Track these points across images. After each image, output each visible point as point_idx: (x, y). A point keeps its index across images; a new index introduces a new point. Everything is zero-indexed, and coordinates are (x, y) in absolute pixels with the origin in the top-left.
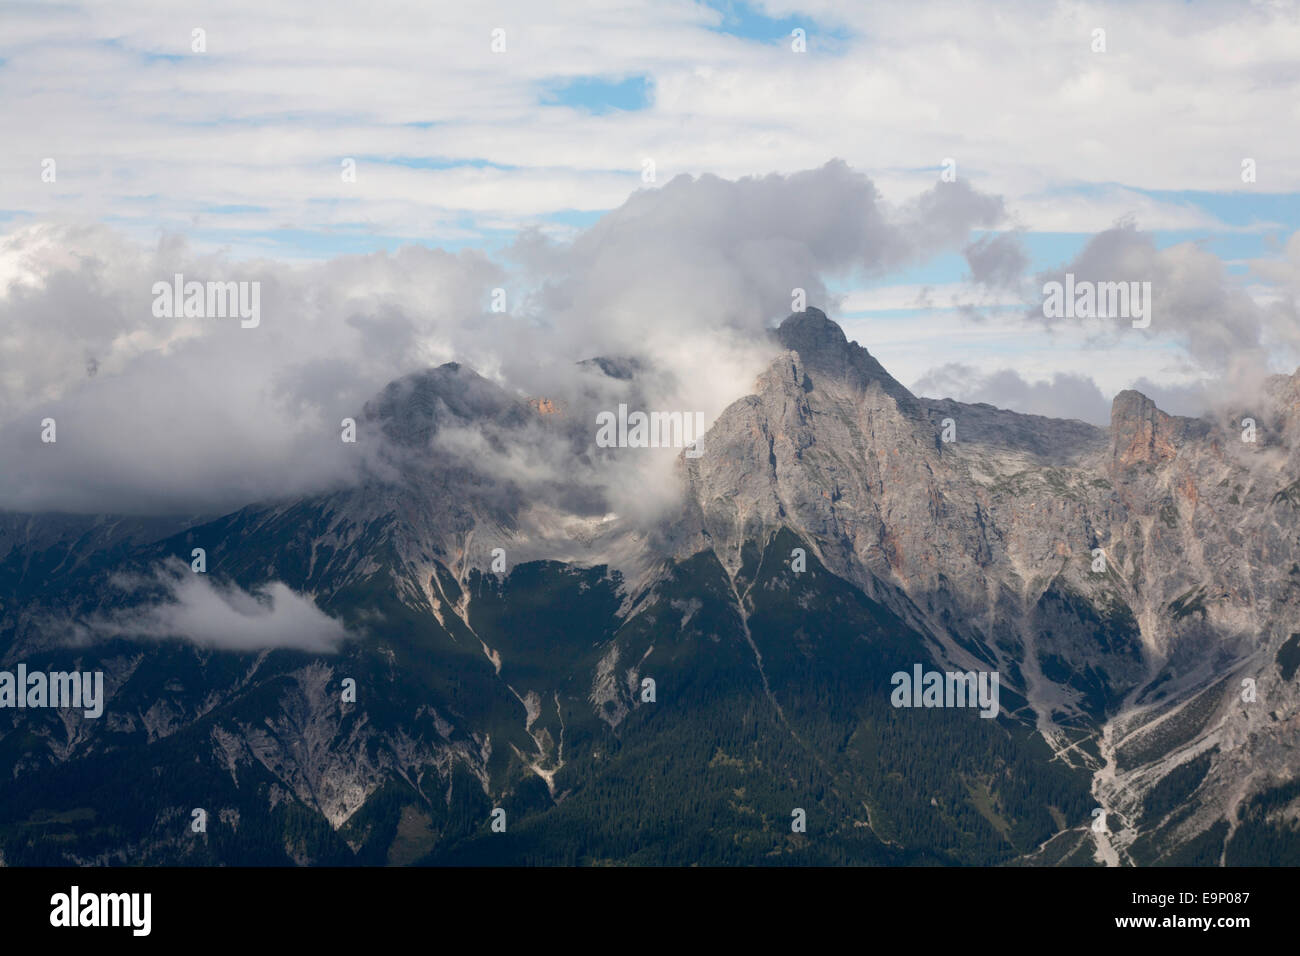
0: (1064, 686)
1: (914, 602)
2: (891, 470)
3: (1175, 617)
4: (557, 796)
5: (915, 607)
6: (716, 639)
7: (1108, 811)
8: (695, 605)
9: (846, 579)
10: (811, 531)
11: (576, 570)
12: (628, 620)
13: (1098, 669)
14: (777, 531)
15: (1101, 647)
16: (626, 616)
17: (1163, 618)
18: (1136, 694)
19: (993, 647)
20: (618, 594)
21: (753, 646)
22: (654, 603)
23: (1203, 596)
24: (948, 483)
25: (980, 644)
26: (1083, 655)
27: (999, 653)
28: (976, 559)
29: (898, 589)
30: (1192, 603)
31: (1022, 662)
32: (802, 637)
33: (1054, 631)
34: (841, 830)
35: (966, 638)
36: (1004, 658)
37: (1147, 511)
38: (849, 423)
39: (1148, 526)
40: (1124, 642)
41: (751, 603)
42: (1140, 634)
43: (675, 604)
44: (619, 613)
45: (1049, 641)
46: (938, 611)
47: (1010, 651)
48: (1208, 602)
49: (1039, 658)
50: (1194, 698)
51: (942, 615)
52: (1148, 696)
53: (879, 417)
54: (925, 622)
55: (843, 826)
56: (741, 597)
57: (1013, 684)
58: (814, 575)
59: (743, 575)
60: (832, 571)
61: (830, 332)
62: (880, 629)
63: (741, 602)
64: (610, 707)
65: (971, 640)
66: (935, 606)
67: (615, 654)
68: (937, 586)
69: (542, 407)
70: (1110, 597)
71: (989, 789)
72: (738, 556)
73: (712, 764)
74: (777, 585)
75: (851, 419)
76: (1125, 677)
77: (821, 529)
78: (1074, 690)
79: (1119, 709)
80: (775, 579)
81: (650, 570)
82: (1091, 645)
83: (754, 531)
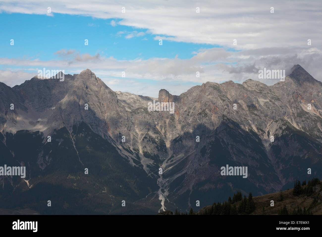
0: (149, 159)
2: (107, 108)
3: (175, 142)
4: (30, 186)
5: (113, 140)
6: (67, 148)
7: (161, 188)
8: (62, 140)
9: (98, 134)
10: (89, 122)
11: (32, 132)
12: (45, 144)
13: (157, 155)
14: (81, 122)
15: (158, 150)
17: (172, 143)
18: (166, 161)
19: (132, 150)
20: (42, 138)
21: (76, 150)
23: (181, 138)
24: (121, 111)
25: (129, 149)
26: (153, 152)
27: (134, 151)
28: (128, 129)
29: (110, 136)
30: (179, 139)
31: (139, 153)
32: (88, 148)
33: (146, 146)
34: (99, 193)
35: (126, 148)
36: (135, 153)
37: (167, 118)
38: (97, 97)
39: (168, 121)
40: (163, 149)
41: (75, 140)
42: (166, 147)
43: (57, 140)
44: (43, 142)
45: (145, 148)
46: (119, 142)
47: (136, 151)
48: (183, 139)
49: (143, 153)
50: (180, 161)
51: (120, 142)
52: (169, 161)
53: (104, 95)
54: (116, 144)
55: (100, 192)
56: (73, 138)
57: (137, 159)
58: (90, 133)
59: (73, 133)
60: (94, 132)
61: (92, 75)
62: (106, 146)
63: (73, 139)
64: (42, 165)
65: (127, 148)
66: (118, 140)
67: (43, 152)
68: (119, 136)
69: (22, 93)
70: (159, 138)
71: (133, 183)
72: (72, 128)
73: (68, 178)
74: (81, 135)
75: (98, 96)
76: (163, 157)
77: (91, 122)
78: (151, 160)
79: (162, 164)
80: (81, 134)
81: (50, 132)
82: (155, 149)
83: (75, 122)
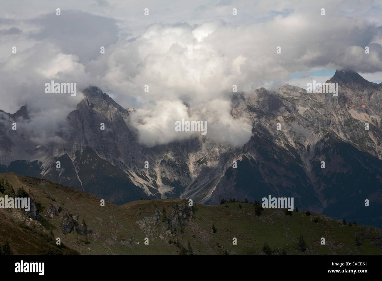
0: (168, 186)
1: (125, 165)
2: (117, 128)
3: (198, 165)
6: (69, 179)
8: (63, 170)
9: (106, 160)
10: (95, 147)
11: (29, 162)
12: (44, 175)
13: (178, 180)
14: (85, 147)
15: (178, 174)
16: (43, 174)
17: (195, 165)
18: (188, 187)
19: (148, 176)
20: (41, 168)
21: (80, 180)
22: (51, 170)
23: (206, 158)
25: (144, 176)
26: (174, 177)
27: (150, 178)
28: (142, 152)
29: (121, 162)
30: (203, 160)
31: (156, 180)
32: (93, 177)
33: (165, 171)
36: (151, 179)
40: (185, 173)
41: (79, 168)
42: (189, 170)
43: (57, 170)
44: (41, 174)
45: (164, 174)
47: (153, 177)
48: (207, 160)
49: (161, 179)
50: (204, 187)
51: (133, 168)
52: (192, 187)
53: (113, 114)
54: (129, 171)
57: (154, 186)
58: (96, 159)
59: (76, 161)
60: (101, 158)
61: (98, 91)
62: (115, 173)
63: (76, 168)
65: (142, 175)
66: (132, 166)
68: (132, 160)
70: (180, 160)
72: (74, 155)
74: (86, 163)
75: (105, 115)
76: (185, 182)
77: (98, 146)
78: (171, 187)
79: (184, 191)
80: (85, 161)
81: (50, 161)
82: (176, 174)
83: (78, 148)
